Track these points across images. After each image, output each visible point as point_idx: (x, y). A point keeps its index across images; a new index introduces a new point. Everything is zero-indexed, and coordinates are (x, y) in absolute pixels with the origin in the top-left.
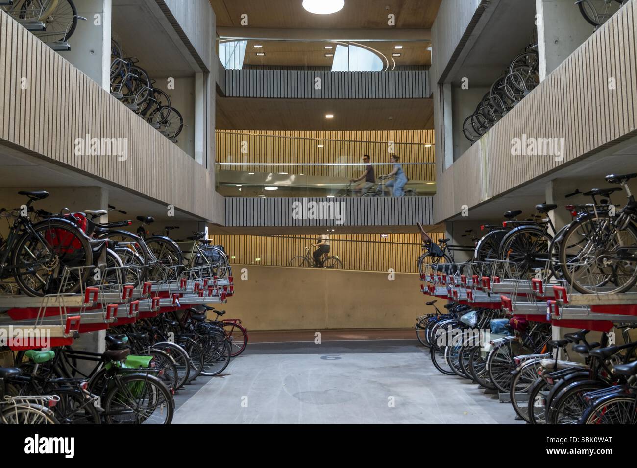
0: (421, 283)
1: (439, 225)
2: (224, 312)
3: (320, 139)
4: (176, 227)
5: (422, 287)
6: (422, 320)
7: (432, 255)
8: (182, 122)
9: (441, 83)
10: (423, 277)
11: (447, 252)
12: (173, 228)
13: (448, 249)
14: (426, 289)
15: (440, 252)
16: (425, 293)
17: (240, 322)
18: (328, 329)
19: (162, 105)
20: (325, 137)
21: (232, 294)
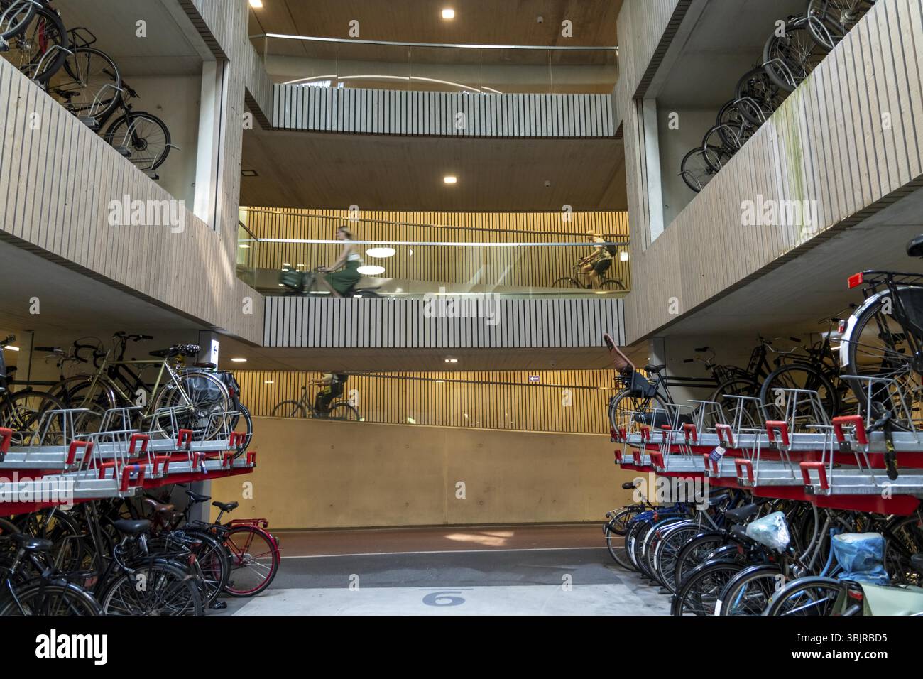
0: (616, 446)
1: (635, 349)
2: (235, 505)
3: (439, 225)
4: (144, 337)
5: (618, 454)
6: (617, 517)
7: (635, 394)
8: (168, 139)
9: (638, 99)
10: (618, 435)
11: (661, 390)
12: (138, 338)
13: (663, 383)
14: (629, 458)
15: (650, 389)
16: (624, 466)
17: (265, 526)
18: (447, 525)
19: (132, 110)
20: (446, 224)
21: (252, 468)
